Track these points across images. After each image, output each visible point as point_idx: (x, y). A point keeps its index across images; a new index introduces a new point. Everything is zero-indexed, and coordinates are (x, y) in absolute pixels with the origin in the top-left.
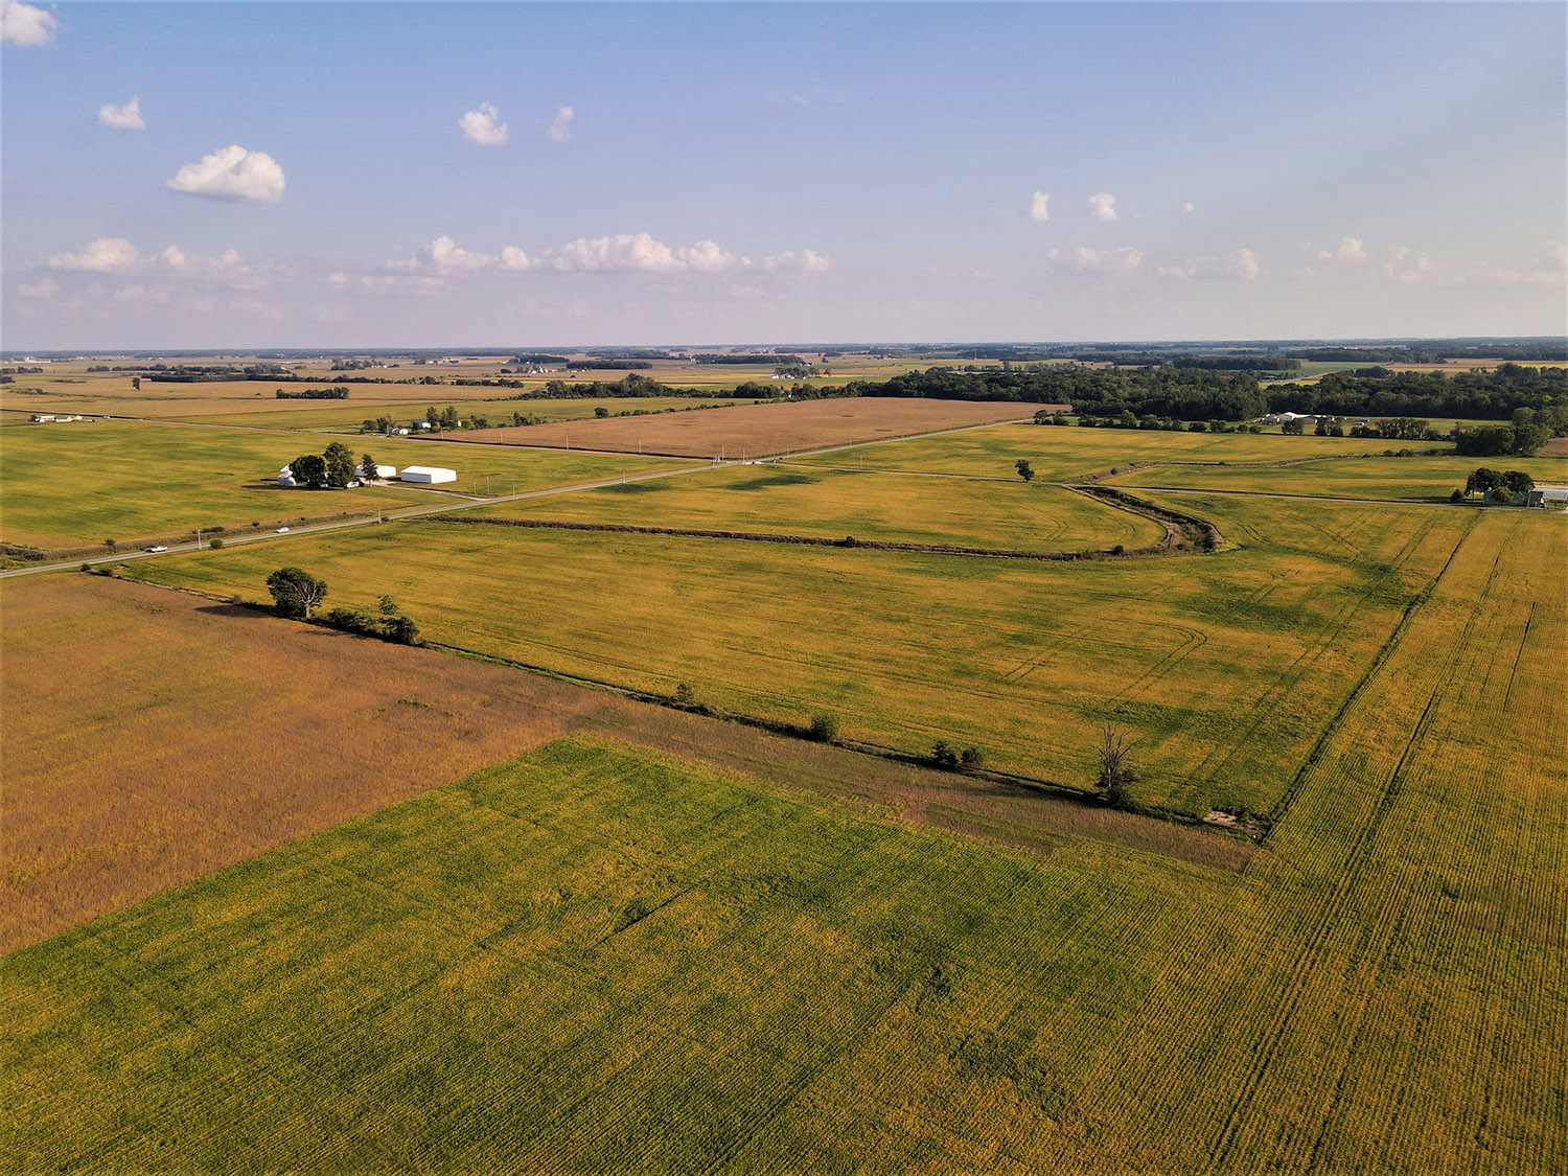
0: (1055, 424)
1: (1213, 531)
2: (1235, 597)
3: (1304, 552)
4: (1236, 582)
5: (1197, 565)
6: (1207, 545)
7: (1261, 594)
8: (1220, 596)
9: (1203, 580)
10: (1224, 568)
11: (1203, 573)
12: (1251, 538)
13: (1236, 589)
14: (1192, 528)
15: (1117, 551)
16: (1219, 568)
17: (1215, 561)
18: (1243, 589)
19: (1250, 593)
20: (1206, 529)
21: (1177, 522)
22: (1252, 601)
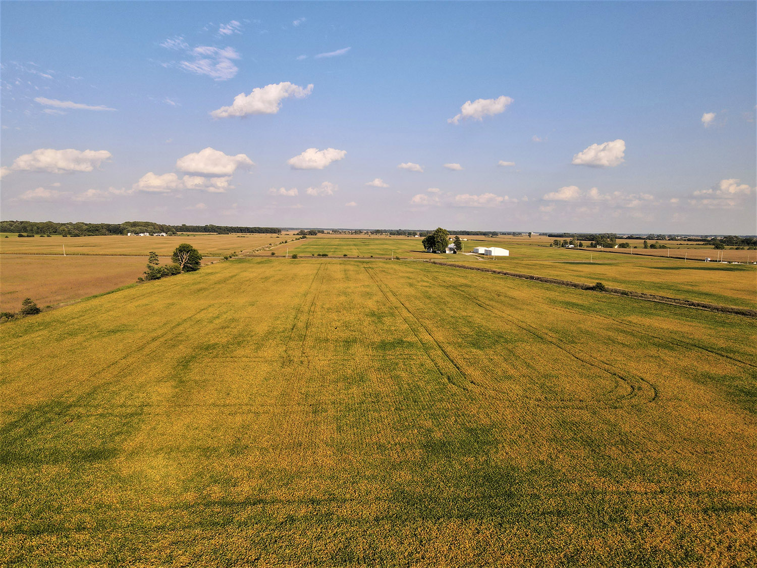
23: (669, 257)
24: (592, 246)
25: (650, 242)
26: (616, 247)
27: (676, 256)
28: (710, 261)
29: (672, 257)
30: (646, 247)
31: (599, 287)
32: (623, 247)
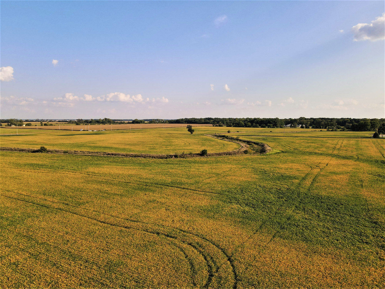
0: (219, 126)
1: (266, 146)
2: (284, 186)
3: (321, 154)
4: (283, 171)
5: (253, 161)
6: (263, 151)
7: (308, 183)
8: (268, 184)
9: (255, 170)
10: (273, 163)
11: (256, 166)
12: (287, 149)
13: (283, 177)
14: (256, 146)
15: (203, 153)
16: (269, 162)
17: (266, 159)
18: (290, 177)
19: (297, 181)
20: (263, 146)
21: (249, 144)
22: (302, 190)
23: (60, 130)
24: (8, 125)
25: (44, 123)
26: (24, 125)
27: (64, 129)
28: (83, 130)
29: (61, 130)
30: (42, 125)
31: (42, 150)
32: (29, 125)
